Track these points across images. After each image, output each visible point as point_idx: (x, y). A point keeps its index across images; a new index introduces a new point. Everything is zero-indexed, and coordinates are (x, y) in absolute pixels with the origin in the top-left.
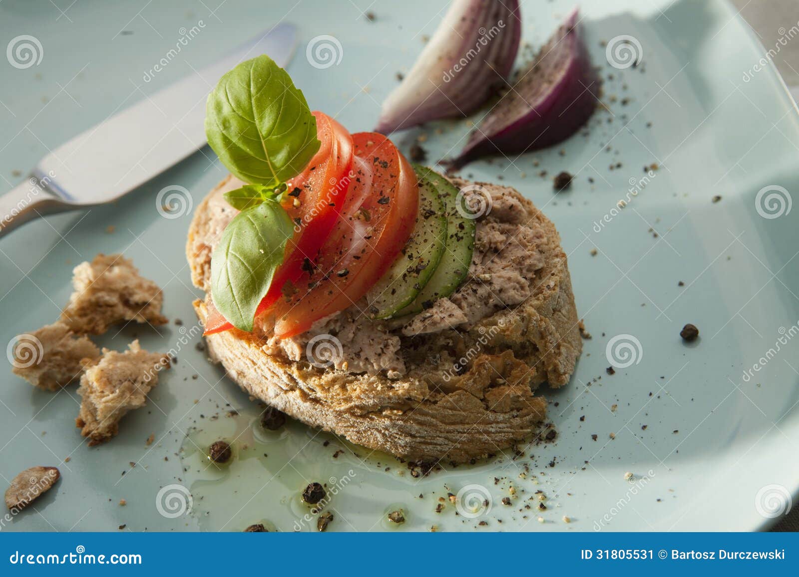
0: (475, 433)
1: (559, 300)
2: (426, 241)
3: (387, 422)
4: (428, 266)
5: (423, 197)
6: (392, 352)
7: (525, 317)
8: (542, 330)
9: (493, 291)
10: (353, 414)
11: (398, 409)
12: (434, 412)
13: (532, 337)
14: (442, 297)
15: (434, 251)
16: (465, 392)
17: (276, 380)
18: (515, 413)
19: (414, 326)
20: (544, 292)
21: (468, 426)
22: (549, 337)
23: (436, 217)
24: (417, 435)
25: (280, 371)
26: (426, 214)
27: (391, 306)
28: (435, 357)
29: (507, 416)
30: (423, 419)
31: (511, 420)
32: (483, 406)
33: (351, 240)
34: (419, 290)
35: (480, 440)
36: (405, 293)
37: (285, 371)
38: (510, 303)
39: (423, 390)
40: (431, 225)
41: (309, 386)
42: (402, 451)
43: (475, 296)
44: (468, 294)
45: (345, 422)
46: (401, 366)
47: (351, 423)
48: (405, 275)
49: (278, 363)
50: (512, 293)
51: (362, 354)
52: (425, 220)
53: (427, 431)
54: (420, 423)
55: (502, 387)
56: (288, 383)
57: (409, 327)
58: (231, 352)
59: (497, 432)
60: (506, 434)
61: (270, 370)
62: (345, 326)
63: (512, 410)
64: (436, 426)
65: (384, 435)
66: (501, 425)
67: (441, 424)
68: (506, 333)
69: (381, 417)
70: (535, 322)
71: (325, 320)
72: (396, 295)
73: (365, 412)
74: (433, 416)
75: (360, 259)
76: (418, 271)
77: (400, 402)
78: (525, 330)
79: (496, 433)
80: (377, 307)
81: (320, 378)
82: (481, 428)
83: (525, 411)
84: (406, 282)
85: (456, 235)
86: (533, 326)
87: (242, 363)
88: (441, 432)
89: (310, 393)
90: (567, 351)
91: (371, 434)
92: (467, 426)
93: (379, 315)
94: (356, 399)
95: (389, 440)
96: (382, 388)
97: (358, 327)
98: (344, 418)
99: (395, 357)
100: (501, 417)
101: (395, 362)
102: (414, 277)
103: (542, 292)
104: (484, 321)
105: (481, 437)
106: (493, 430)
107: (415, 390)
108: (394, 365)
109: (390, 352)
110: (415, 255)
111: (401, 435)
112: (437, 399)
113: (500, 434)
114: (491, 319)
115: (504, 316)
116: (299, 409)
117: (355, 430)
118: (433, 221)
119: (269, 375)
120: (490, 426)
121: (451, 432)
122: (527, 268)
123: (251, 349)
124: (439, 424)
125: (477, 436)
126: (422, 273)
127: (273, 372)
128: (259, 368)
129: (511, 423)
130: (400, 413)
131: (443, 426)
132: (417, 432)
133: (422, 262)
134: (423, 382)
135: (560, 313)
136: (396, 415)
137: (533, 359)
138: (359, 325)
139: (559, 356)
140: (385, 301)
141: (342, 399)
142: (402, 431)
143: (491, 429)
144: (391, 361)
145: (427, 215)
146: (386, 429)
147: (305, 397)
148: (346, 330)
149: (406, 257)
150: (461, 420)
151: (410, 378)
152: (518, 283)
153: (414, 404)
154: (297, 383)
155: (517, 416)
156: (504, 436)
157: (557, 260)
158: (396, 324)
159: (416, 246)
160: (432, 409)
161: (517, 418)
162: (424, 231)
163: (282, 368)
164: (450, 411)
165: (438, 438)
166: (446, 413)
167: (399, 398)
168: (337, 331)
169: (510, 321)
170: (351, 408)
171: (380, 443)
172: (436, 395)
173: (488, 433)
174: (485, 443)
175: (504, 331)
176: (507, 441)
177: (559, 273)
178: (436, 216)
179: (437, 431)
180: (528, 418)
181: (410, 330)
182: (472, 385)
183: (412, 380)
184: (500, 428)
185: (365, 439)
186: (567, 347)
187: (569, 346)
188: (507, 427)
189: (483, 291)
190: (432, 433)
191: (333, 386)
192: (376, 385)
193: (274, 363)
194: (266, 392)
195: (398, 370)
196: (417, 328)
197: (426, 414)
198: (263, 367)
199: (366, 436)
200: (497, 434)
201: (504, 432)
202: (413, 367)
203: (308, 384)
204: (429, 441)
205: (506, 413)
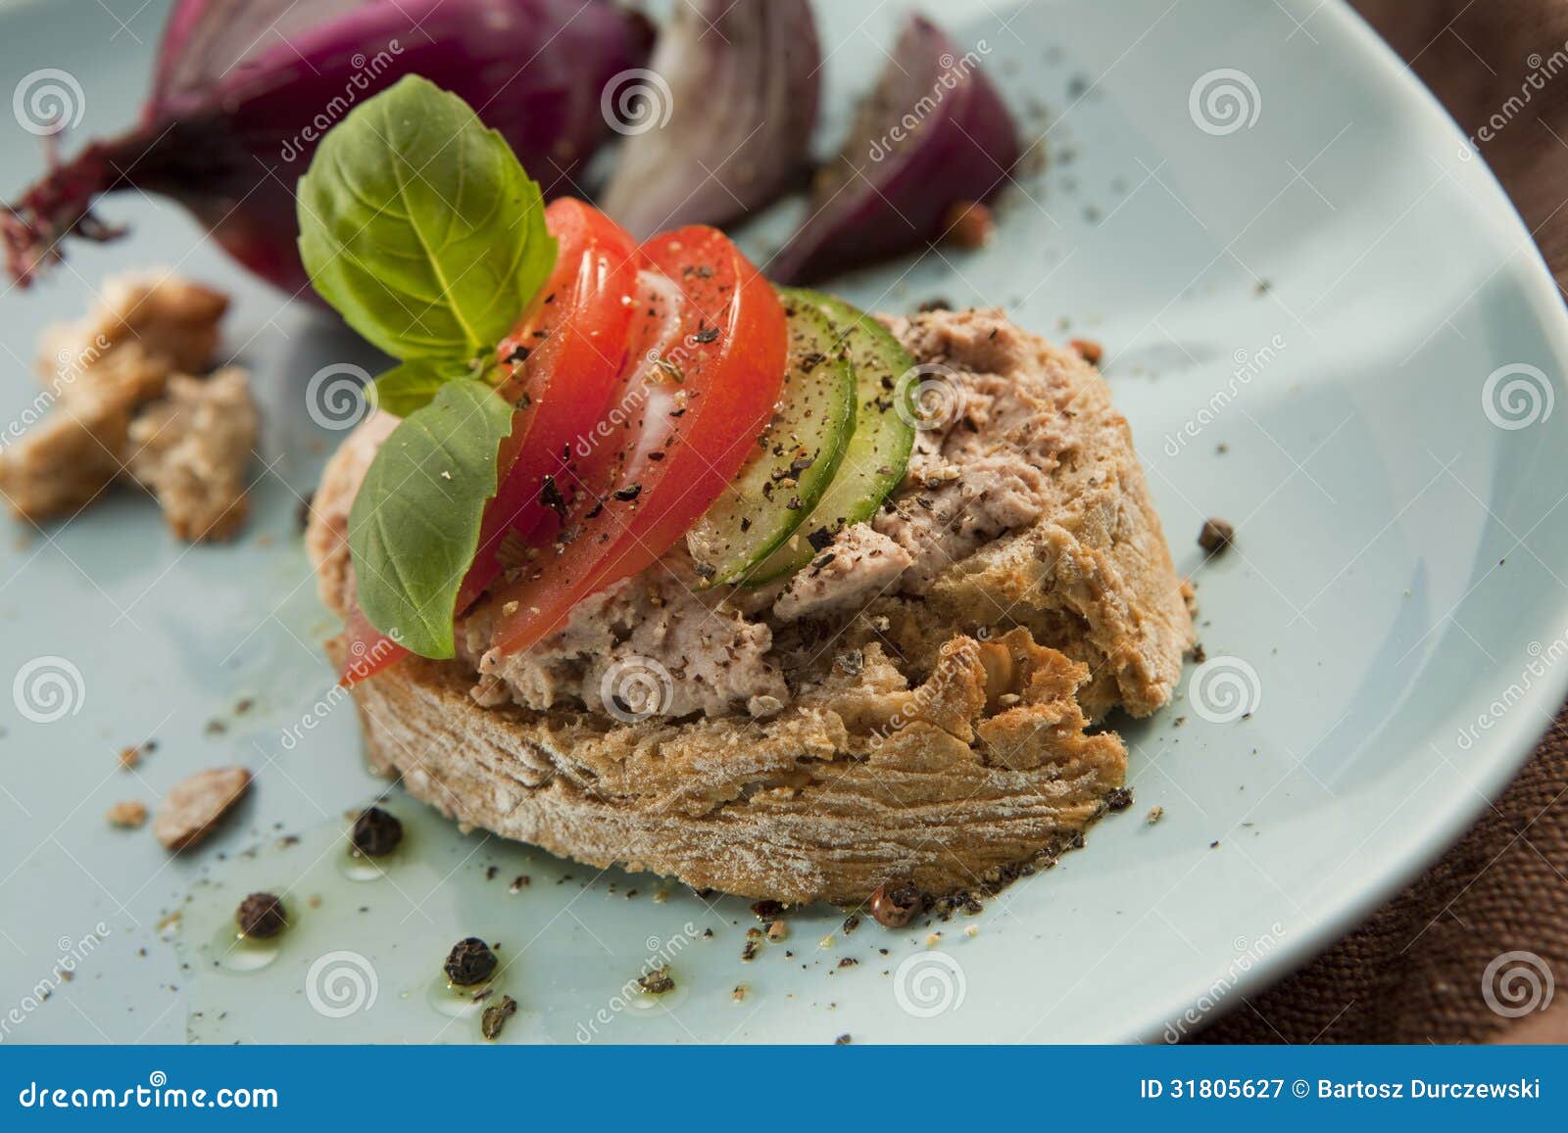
0: (966, 822)
1: (1122, 515)
2: (807, 414)
3: (764, 821)
4: (817, 460)
5: (797, 335)
6: (753, 653)
7: (1046, 547)
8: (1091, 575)
9: (968, 500)
10: (684, 815)
11: (781, 786)
12: (866, 781)
13: (1068, 594)
14: (854, 522)
15: (827, 429)
16: (928, 726)
17: (507, 766)
18: (1053, 769)
19: (796, 590)
20: (1085, 494)
21: (947, 806)
22: (1109, 594)
23: (828, 365)
24: (833, 842)
25: (511, 741)
26: (805, 363)
27: (743, 554)
28: (851, 658)
29: (1035, 777)
30: (841, 802)
31: (1046, 786)
32: (976, 756)
33: (641, 423)
34: (801, 510)
35: (979, 837)
36: (770, 522)
37: (523, 738)
38: (1010, 523)
39: (834, 732)
40: (818, 382)
41: (579, 764)
42: (806, 887)
43: (931, 516)
44: (912, 512)
45: (670, 840)
46: (777, 682)
47: (684, 838)
48: (768, 488)
49: (505, 723)
50: (1010, 496)
51: (687, 670)
52: (805, 375)
53: (855, 830)
54: (839, 813)
55: (1014, 710)
56: (534, 767)
57: (786, 596)
58: (408, 726)
59: (1016, 816)
60: (1039, 819)
61: (491, 744)
62: (646, 616)
63: (1045, 762)
64: (872, 813)
65: (760, 853)
66: (1023, 799)
67: (883, 808)
68: (1006, 586)
69: (746, 812)
70: (1071, 558)
71: (598, 599)
72: (751, 530)
73: (710, 806)
74: (864, 792)
75: (664, 459)
76: (795, 473)
77: (785, 766)
78: (1051, 579)
79: (1015, 819)
80: (712, 562)
81: (601, 740)
82: (979, 807)
83: (1075, 763)
84: (772, 501)
85: (877, 401)
86: (1068, 567)
87: (433, 747)
88: (887, 828)
89: (585, 783)
90: (1157, 631)
91: (732, 858)
92: (944, 807)
93: (718, 578)
94: (685, 776)
95: (774, 864)
96: (739, 740)
97: (677, 615)
98: (666, 828)
99: (758, 664)
100: (1021, 779)
101: (762, 676)
102: (788, 487)
103: (1078, 495)
104: (956, 567)
105: (980, 830)
106: (1007, 812)
107: (814, 732)
108: (761, 681)
109: (750, 655)
110: (788, 444)
111: (798, 848)
112: (868, 751)
113: (1025, 821)
114: (970, 561)
115: (998, 551)
116: (568, 828)
117: (695, 854)
118: (821, 373)
119: (490, 758)
120: (998, 802)
121: (909, 826)
122: (1039, 447)
123: (446, 705)
124: (880, 807)
125: (971, 828)
126: (805, 475)
127: (499, 748)
128: (469, 747)
129: (1044, 792)
130: (789, 793)
131: (890, 812)
132: (833, 834)
133: (804, 455)
134: (830, 713)
135: (1128, 547)
136: (779, 800)
137: (1080, 650)
138: (677, 612)
139: (1140, 641)
140: (727, 547)
141: (655, 781)
142: (798, 840)
143: (1001, 811)
144: (752, 673)
145: (809, 364)
146: (763, 839)
147: (574, 795)
148: (648, 623)
149: (770, 455)
150: (930, 796)
151: (800, 709)
152: (1023, 477)
153: (817, 768)
154: (552, 764)
155: (1059, 777)
156: (1034, 825)
157: (1106, 431)
158: (758, 596)
159: (790, 427)
160: (858, 775)
161: (1059, 781)
162: (804, 396)
163: (515, 732)
164: (900, 774)
165: (882, 844)
166: (892, 780)
167: (781, 760)
168: (629, 626)
169: (1013, 559)
170: (678, 801)
171: (753, 877)
172: (863, 742)
173: (996, 819)
174: (992, 844)
175: (1001, 581)
176: (1042, 836)
177: (1114, 454)
178: (826, 362)
179: (877, 825)
180: (1084, 779)
181: (789, 601)
182: (944, 707)
183: (804, 711)
184: (1022, 806)
185: (719, 873)
186: (1156, 624)
187: (1159, 619)
188: (1039, 803)
189: (943, 504)
190: (867, 834)
191: (631, 755)
192: (727, 736)
193: (498, 725)
194: (493, 805)
195: (771, 692)
196: (804, 592)
197: (847, 788)
198: (477, 741)
199: (721, 866)
200: (1017, 821)
201: (1035, 816)
202: (806, 687)
203: (576, 761)
204: (863, 854)
205: (1031, 769)
